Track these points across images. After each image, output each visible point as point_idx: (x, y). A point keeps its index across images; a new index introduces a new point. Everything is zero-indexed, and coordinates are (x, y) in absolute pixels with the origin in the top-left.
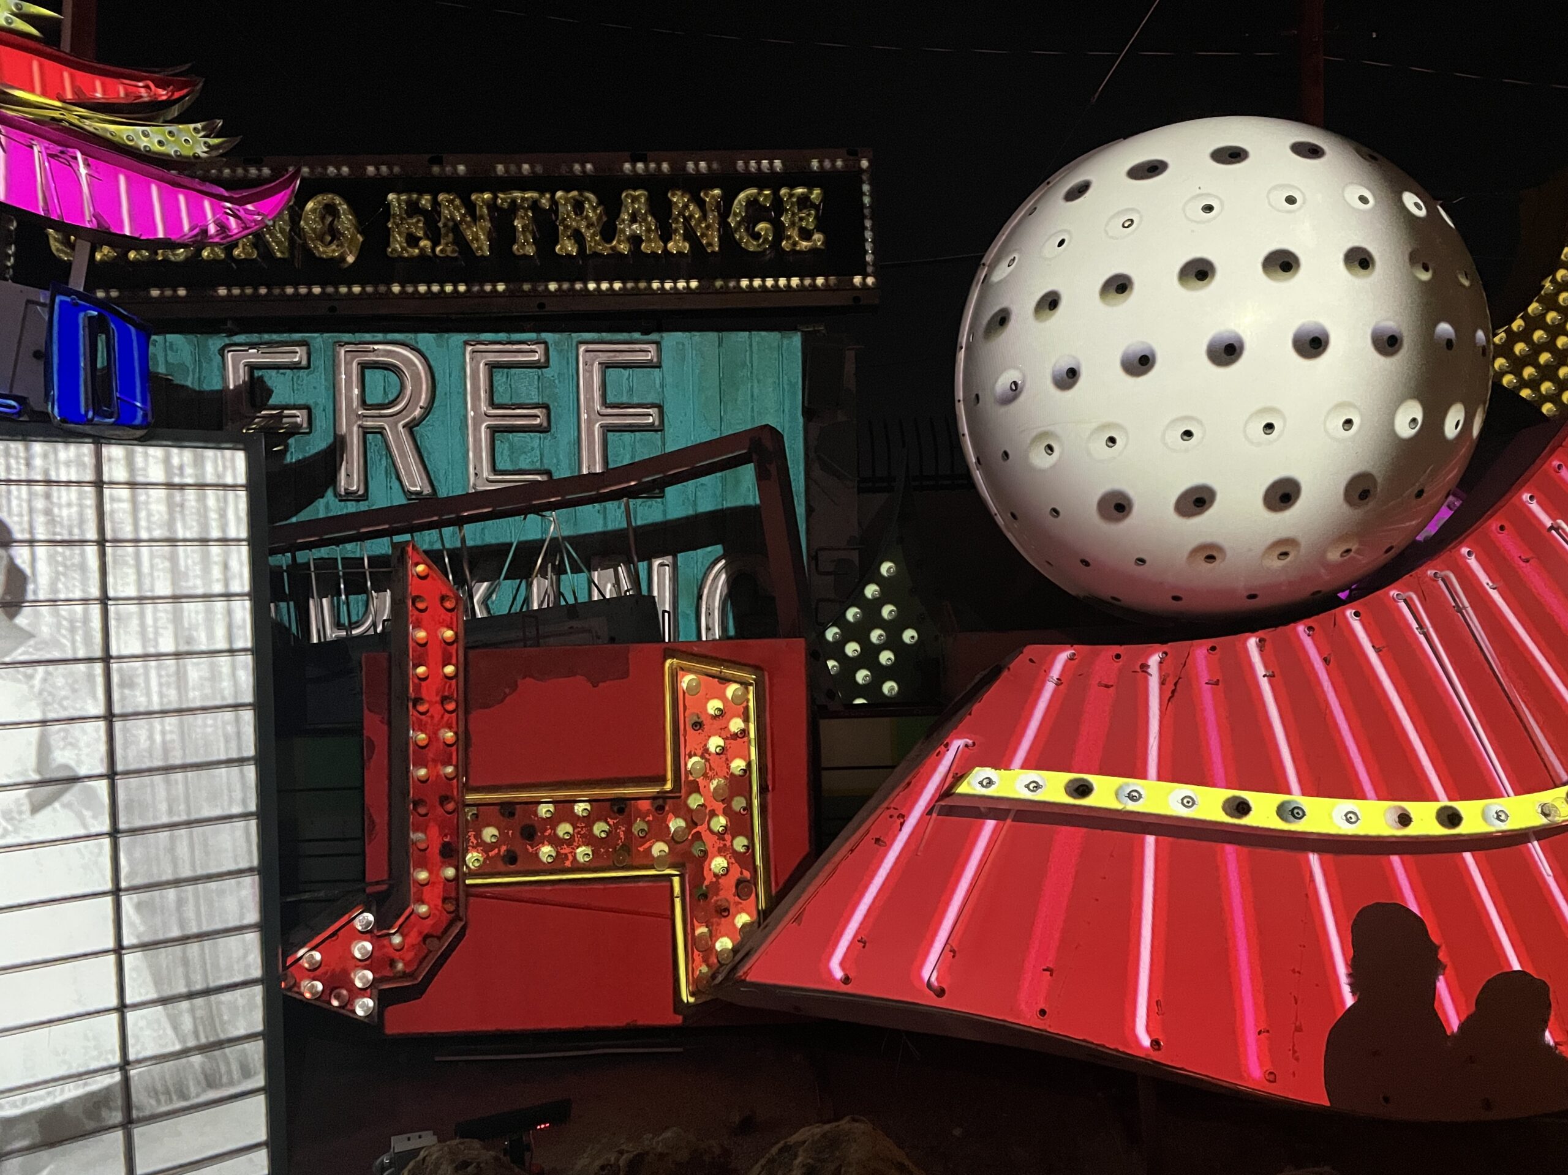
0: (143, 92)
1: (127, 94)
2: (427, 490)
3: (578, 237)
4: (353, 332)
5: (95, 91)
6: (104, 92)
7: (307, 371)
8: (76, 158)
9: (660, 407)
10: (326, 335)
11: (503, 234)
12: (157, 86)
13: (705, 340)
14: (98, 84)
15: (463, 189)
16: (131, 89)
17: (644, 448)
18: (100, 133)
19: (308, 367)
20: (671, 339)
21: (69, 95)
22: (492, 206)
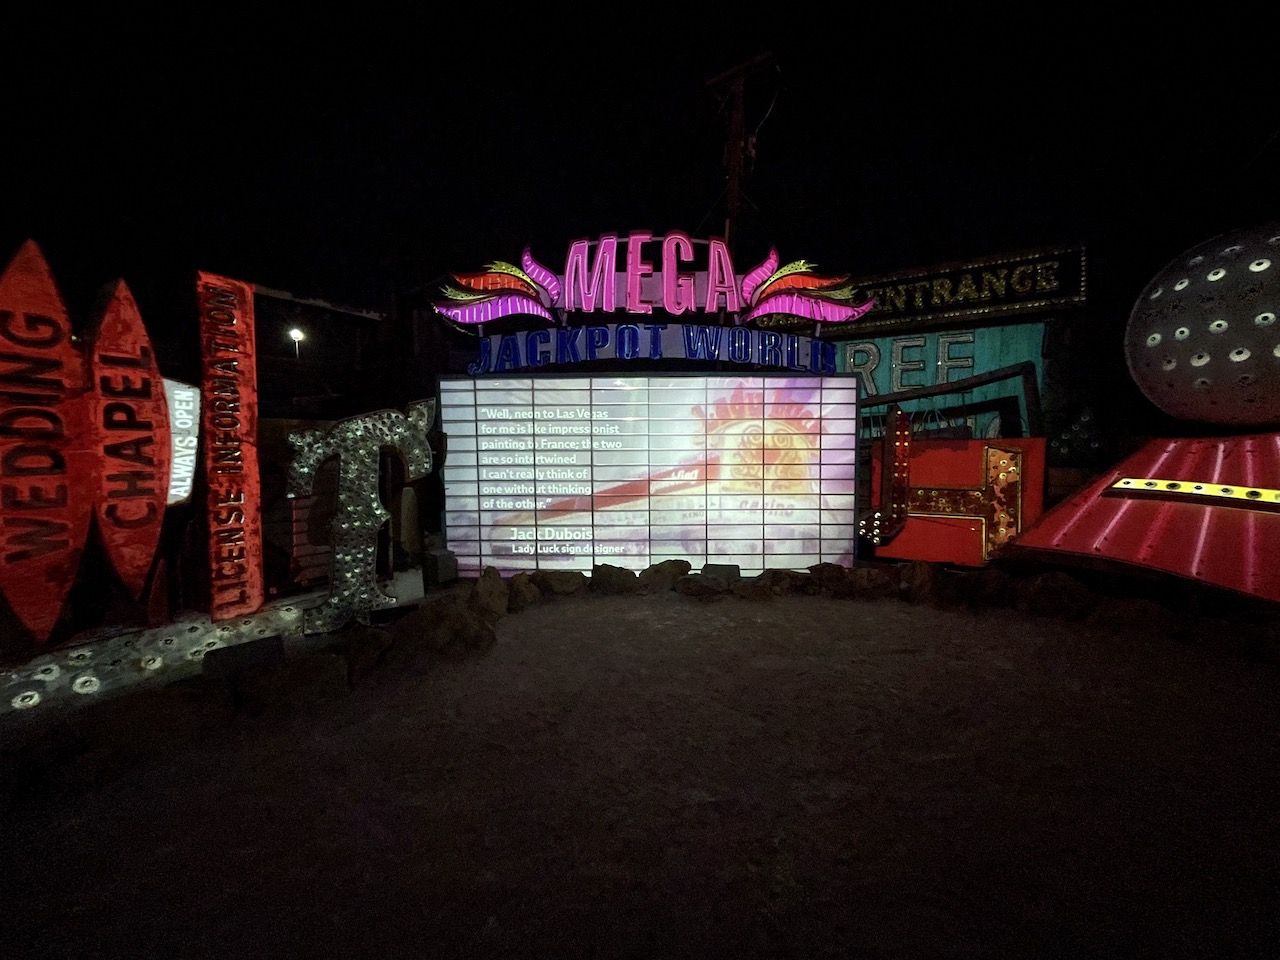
2: (875, 393)
3: (942, 297)
9: (973, 358)
11: (910, 299)
12: (838, 279)
13: (996, 331)
15: (894, 285)
17: (965, 375)
20: (979, 331)
22: (907, 290)
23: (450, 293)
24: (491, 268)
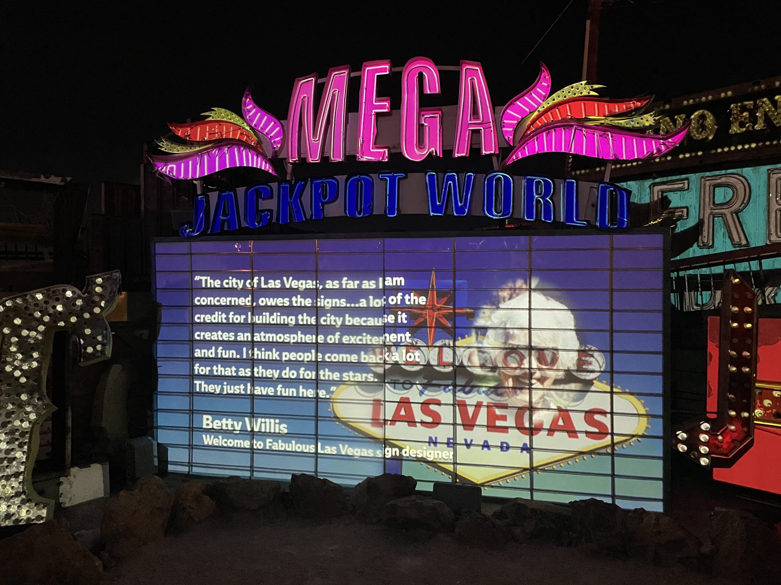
0: (632, 105)
1: (627, 108)
4: (710, 171)
5: (615, 109)
6: (619, 109)
7: (687, 191)
8: (608, 135)
10: (697, 174)
12: (637, 102)
14: (617, 106)
15: (771, 95)
16: (628, 105)
18: (617, 124)
19: (688, 189)
21: (607, 113)
23: (165, 146)
24: (209, 116)
